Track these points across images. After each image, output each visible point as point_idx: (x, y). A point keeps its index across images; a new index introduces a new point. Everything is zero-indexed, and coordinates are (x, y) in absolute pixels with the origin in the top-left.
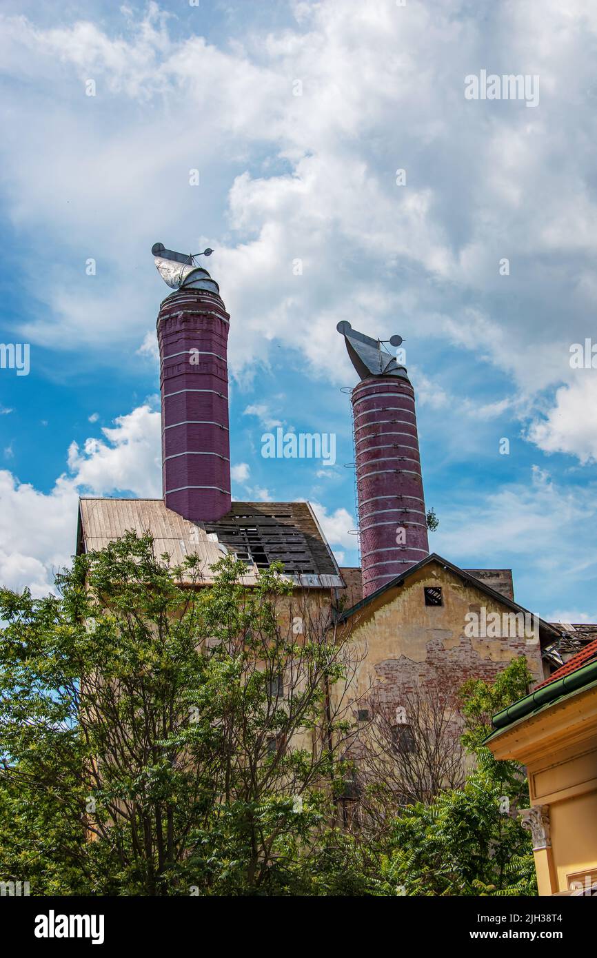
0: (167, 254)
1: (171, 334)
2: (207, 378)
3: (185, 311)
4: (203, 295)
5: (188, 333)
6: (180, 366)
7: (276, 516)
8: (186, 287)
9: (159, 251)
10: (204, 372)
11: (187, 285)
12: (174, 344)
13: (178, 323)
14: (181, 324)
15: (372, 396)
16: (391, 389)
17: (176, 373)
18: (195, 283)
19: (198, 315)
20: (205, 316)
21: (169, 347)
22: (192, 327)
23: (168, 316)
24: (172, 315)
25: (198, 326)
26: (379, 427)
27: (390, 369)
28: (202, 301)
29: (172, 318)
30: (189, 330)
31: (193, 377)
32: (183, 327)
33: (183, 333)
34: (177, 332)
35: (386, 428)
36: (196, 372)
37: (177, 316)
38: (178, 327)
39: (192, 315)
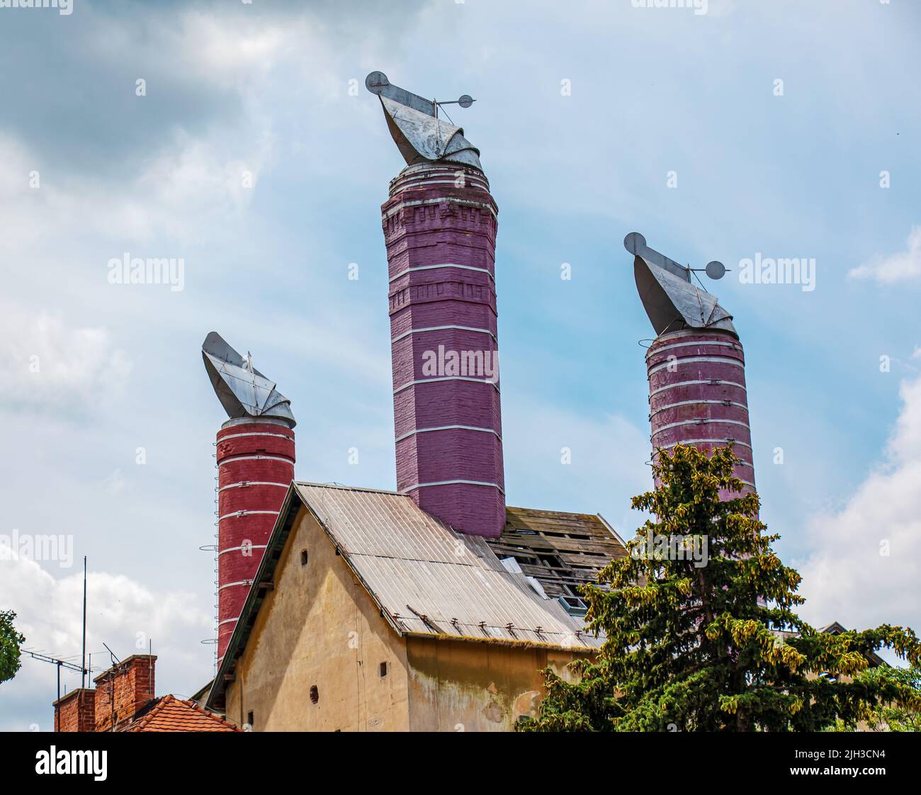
0: (393, 93)
1: (424, 232)
2: (481, 310)
3: (451, 199)
4: (473, 174)
5: (454, 235)
6: (440, 287)
7: (546, 534)
8: (447, 159)
9: (379, 84)
10: (478, 299)
11: (449, 155)
12: (429, 249)
13: (438, 215)
14: (443, 219)
15: (696, 359)
16: (724, 352)
17: (435, 297)
18: (460, 154)
19: (469, 208)
20: (477, 210)
21: (420, 252)
22: (460, 225)
23: (418, 202)
24: (426, 202)
25: (469, 225)
26: (706, 409)
27: (715, 319)
28: (473, 184)
29: (426, 206)
30: (454, 230)
31: (463, 307)
32: (448, 224)
33: (447, 234)
34: (436, 231)
35: (717, 412)
36: (467, 299)
37: (437, 205)
38: (438, 224)
39: (461, 206)
